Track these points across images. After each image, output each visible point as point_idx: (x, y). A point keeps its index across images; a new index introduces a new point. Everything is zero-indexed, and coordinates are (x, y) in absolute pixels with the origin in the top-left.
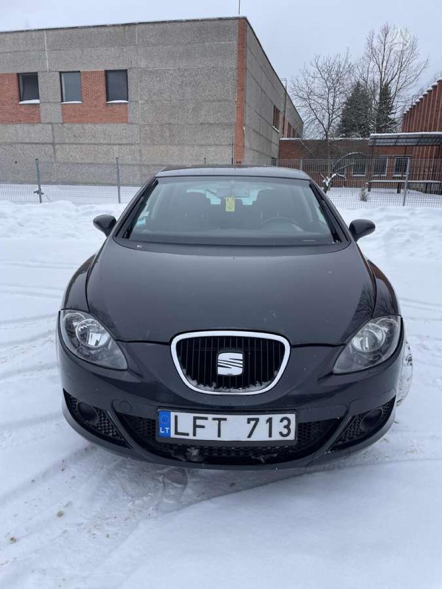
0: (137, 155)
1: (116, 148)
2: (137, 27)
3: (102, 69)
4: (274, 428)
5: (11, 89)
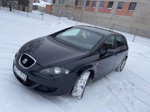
1: (126, 22)
4: (24, 77)
5: (107, 5)
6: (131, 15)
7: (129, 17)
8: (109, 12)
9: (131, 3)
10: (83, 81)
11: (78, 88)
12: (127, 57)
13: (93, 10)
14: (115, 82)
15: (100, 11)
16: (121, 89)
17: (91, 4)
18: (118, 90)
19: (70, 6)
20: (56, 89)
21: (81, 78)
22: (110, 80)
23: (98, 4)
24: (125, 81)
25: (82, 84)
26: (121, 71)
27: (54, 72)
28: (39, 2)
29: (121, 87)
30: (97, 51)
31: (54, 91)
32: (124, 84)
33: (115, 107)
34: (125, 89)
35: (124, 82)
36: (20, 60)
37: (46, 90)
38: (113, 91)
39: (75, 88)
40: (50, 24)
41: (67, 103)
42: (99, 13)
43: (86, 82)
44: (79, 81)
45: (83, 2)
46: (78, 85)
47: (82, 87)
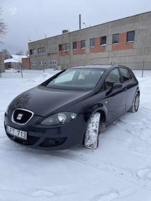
0: (135, 59)
1: (128, 57)
2: (140, 16)
3: (126, 32)
4: (23, 135)
5: (99, 42)
6: (131, 47)
7: (130, 50)
8: (103, 50)
9: (128, 32)
10: (94, 124)
11: (90, 134)
12: (139, 92)
13: (83, 52)
14: (133, 123)
15: (92, 51)
16: (142, 129)
17: (78, 45)
18: (139, 131)
19: (53, 54)
20: (66, 139)
21: (92, 121)
22: (126, 123)
23: (88, 43)
24: (144, 120)
25: (94, 128)
26: (136, 111)
27: (58, 120)
28: (11, 57)
29: (141, 127)
30: (102, 88)
31: (64, 142)
32: (144, 123)
33: (140, 148)
34: (147, 128)
35: (144, 122)
36: (12, 118)
37: (53, 144)
38: (133, 132)
39: (87, 134)
40: (33, 79)
41: (82, 155)
42: (91, 54)
43: (98, 124)
44: (90, 125)
45: (68, 45)
46: (90, 130)
47: (95, 131)
